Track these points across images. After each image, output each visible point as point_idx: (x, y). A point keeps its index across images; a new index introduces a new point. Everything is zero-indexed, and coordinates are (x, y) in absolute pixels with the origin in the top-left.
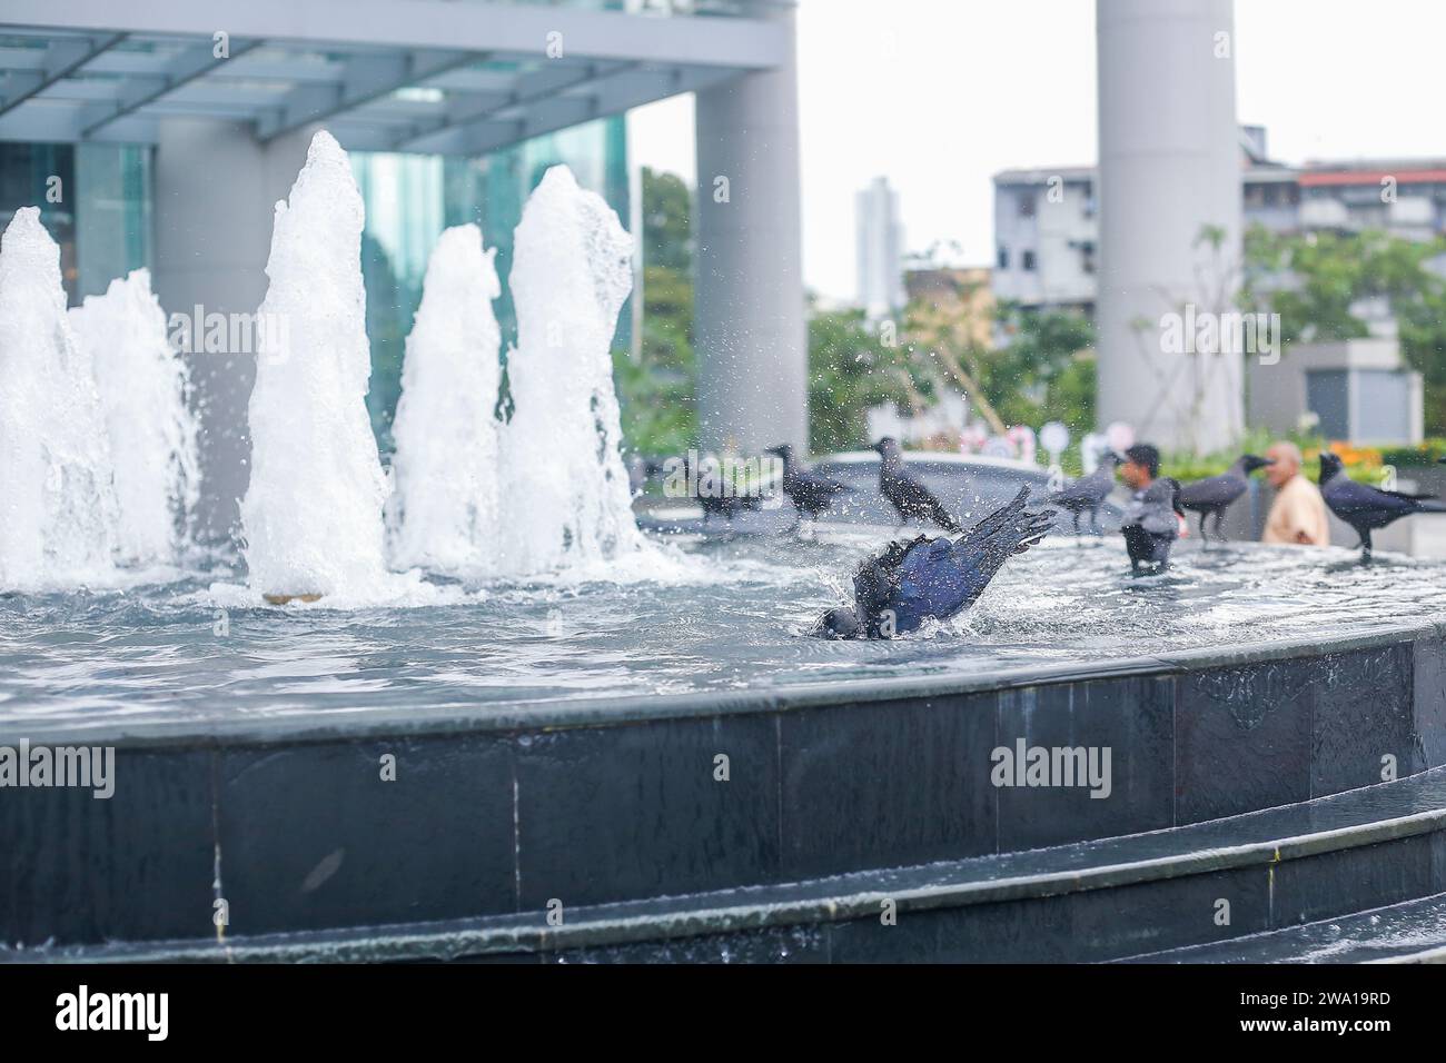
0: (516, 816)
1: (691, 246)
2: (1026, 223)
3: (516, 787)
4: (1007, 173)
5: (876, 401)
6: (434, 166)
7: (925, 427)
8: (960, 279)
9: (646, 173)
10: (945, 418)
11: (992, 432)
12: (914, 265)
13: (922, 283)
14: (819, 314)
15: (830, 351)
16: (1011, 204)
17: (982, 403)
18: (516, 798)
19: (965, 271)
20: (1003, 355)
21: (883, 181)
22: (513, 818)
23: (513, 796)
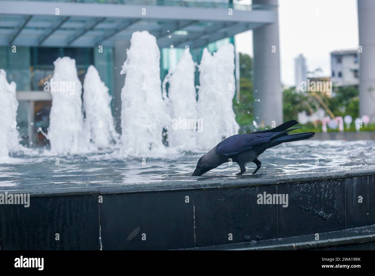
1: (252, 73)
2: (339, 65)
4: (334, 52)
5: (301, 110)
9: (240, 54)
10: (318, 115)
11: (331, 118)
12: (310, 76)
14: (285, 90)
15: (289, 98)
16: (335, 60)
17: (329, 111)
19: (324, 77)
20: (333, 98)
21: (301, 55)
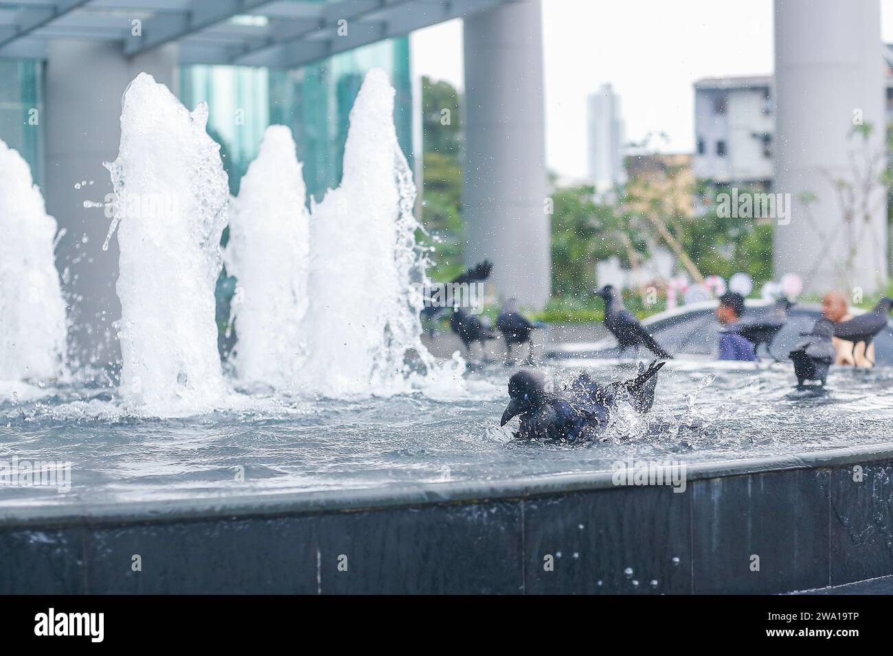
0: (319, 578)
1: (460, 137)
2: (718, 120)
3: (319, 555)
4: (705, 80)
5: (602, 256)
6: (261, 76)
7: (640, 278)
8: (668, 162)
9: (425, 80)
10: (655, 269)
11: (692, 281)
12: (632, 152)
13: (639, 166)
14: (558, 189)
15: (568, 218)
16: (707, 104)
17: (685, 258)
18: (319, 565)
19: (672, 156)
20: (701, 221)
21: (608, 87)
22: (317, 580)
23: (316, 563)
